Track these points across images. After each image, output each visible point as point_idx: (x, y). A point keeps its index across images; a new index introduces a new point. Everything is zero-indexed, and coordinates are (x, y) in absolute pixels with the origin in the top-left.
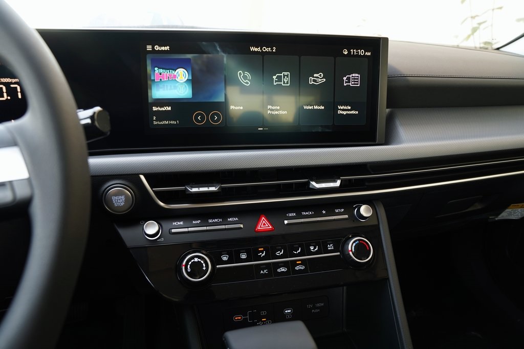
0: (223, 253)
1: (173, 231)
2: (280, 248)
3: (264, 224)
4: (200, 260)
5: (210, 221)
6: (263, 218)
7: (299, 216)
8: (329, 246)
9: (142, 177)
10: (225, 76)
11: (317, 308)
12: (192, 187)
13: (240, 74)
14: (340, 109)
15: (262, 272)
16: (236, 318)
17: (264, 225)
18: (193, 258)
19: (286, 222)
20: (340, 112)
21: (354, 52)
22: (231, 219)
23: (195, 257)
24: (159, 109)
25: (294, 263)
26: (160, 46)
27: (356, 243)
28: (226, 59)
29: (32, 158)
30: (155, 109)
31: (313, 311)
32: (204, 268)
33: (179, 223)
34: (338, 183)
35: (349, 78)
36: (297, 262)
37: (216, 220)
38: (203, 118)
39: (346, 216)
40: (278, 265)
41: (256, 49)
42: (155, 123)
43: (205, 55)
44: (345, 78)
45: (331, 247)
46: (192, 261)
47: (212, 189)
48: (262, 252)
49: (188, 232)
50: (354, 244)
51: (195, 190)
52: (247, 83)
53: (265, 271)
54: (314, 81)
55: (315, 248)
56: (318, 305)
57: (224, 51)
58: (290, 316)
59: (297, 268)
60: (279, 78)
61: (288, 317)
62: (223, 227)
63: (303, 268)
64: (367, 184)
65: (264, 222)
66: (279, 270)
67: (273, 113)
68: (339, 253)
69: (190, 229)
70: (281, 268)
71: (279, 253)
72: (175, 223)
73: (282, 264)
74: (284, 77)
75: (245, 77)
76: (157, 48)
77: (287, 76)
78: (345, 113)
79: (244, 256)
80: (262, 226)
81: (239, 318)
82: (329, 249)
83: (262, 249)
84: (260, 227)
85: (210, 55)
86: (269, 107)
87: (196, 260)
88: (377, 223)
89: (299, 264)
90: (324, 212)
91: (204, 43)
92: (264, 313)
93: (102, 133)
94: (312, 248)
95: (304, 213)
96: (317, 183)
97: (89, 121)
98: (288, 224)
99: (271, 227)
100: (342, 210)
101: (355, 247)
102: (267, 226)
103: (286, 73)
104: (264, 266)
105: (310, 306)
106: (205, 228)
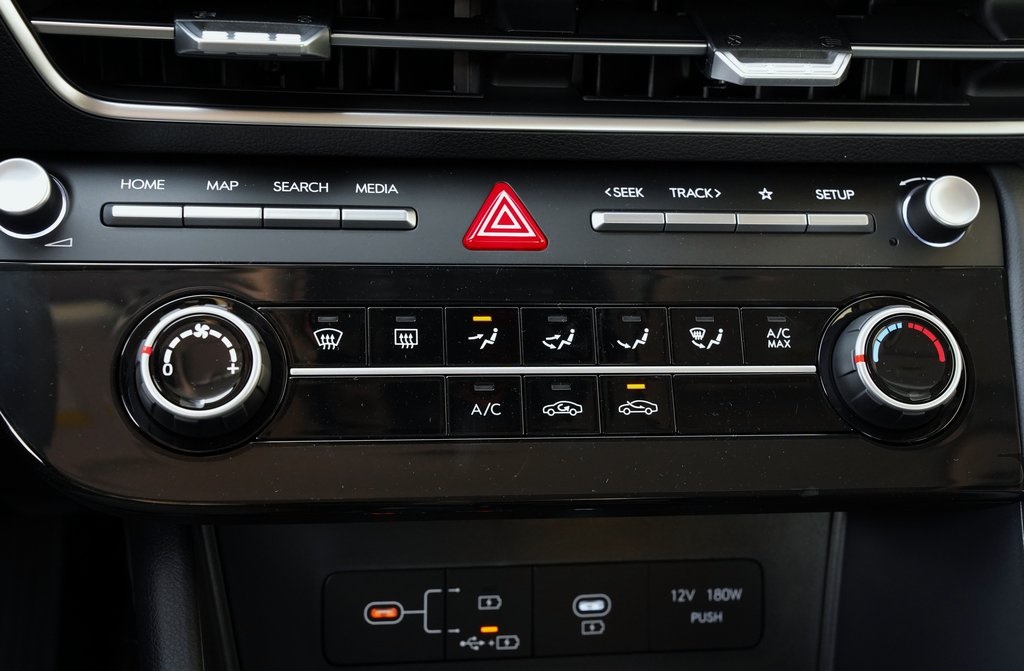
0: (322, 319)
1: (119, 211)
2: (563, 319)
3: (506, 220)
4: (217, 335)
5: (281, 187)
6: (504, 194)
7: (658, 200)
8: (771, 333)
11: (716, 606)
12: (202, 27)
15: (476, 409)
16: (378, 613)
18: (189, 322)
19: (598, 219)
22: (367, 188)
25: (615, 388)
27: (892, 328)
31: (695, 616)
32: (233, 369)
33: (146, 184)
34: (833, 69)
36: (630, 386)
37: (306, 186)
39: (861, 220)
45: (778, 339)
46: (185, 334)
47: (290, 40)
48: (486, 329)
49: (182, 223)
50: (883, 334)
51: (213, 38)
53: (491, 407)
55: (711, 335)
56: (719, 595)
58: (598, 627)
59: (626, 409)
61: (587, 628)
62: (332, 215)
63: (650, 410)
64: (971, 92)
65: (505, 209)
66: (548, 411)
68: (812, 369)
70: (560, 403)
71: (556, 343)
72: (131, 184)
73: (566, 387)
79: (406, 340)
80: (495, 225)
81: (390, 613)
82: (771, 344)
83: (488, 319)
84: (488, 229)
87: (202, 331)
88: (995, 260)
90: (766, 194)
92: (489, 602)
94: (697, 334)
95: (681, 192)
96: (742, 57)
98: (606, 229)
99: (531, 234)
100: (849, 194)
101: (883, 343)
102: (517, 226)
104: (490, 388)
105: (685, 595)
106: (254, 213)
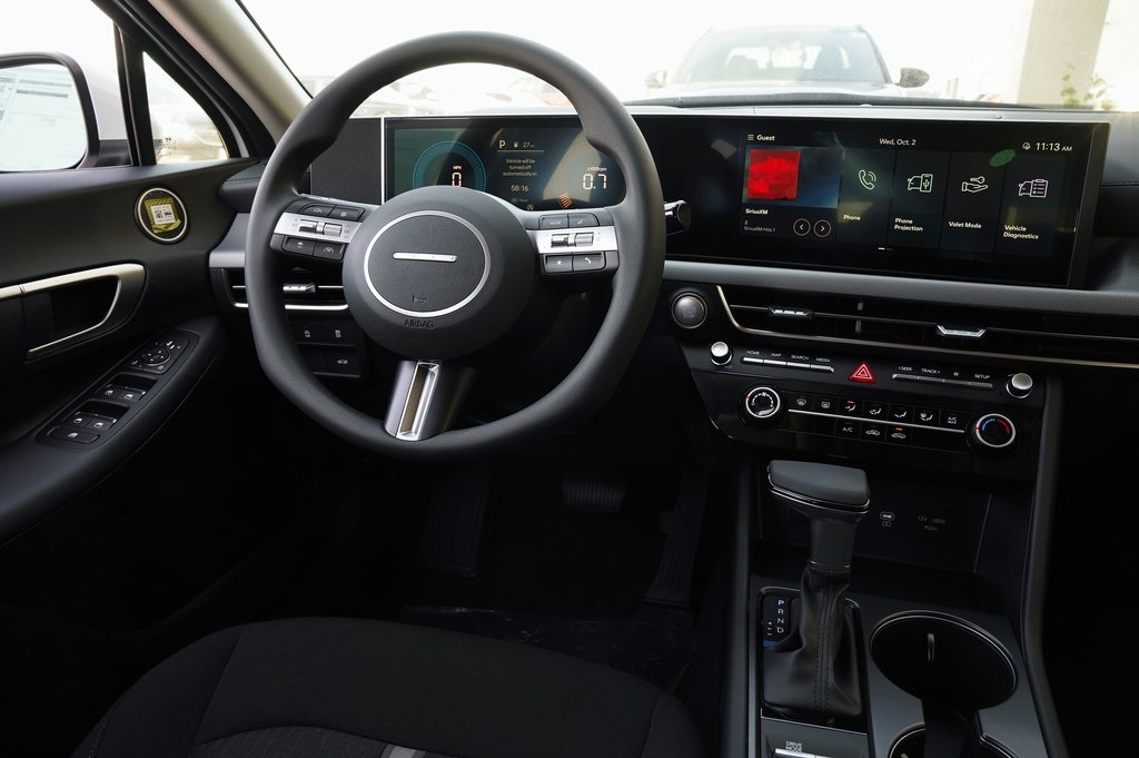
0: (800, 396)
1: (745, 359)
2: (878, 406)
4: (769, 396)
5: (793, 357)
6: (864, 365)
7: (917, 371)
8: (950, 418)
9: (719, 288)
10: (842, 176)
11: (935, 525)
12: (775, 308)
13: (862, 174)
14: (1008, 231)
15: (844, 429)
17: (863, 373)
18: (762, 391)
19: (895, 376)
20: (1006, 234)
21: (1041, 147)
22: (820, 360)
23: (765, 391)
24: (755, 212)
25: (893, 429)
26: (764, 136)
27: (991, 420)
28: (845, 154)
29: (624, 235)
30: (748, 211)
31: (926, 527)
32: (772, 405)
33: (754, 352)
35: (1027, 186)
36: (897, 429)
37: (801, 357)
38: (806, 228)
39: (991, 385)
40: (869, 426)
41: (887, 142)
42: (746, 228)
43: (818, 148)
44: (1021, 186)
45: (952, 420)
46: (759, 395)
47: (800, 314)
48: (851, 406)
49: (763, 364)
51: (779, 312)
52: (870, 186)
53: (849, 429)
54: (969, 187)
55: (928, 417)
56: (937, 521)
57: (844, 143)
58: (889, 524)
59: (895, 436)
60: (917, 183)
61: (885, 524)
62: (808, 366)
63: (903, 437)
65: (863, 369)
66: (868, 433)
67: (902, 228)
68: (962, 431)
69: (766, 361)
70: (872, 431)
71: (874, 412)
72: (751, 351)
73: (876, 427)
74: (924, 181)
75: (868, 179)
76: (760, 137)
77: (929, 180)
78: (1015, 236)
79: (826, 405)
80: (859, 374)
82: (949, 422)
83: (853, 402)
84: (857, 375)
85: (825, 149)
86: (897, 220)
87: (764, 394)
88: (1040, 405)
89: (899, 431)
90: (956, 374)
91: (819, 133)
93: (682, 227)
94: (923, 416)
95: (925, 370)
96: (946, 327)
97: (671, 213)
98: (897, 379)
99: (871, 378)
100: (987, 377)
101: (987, 424)
102: (866, 375)
103: (927, 175)
104: (850, 423)
105: (924, 519)
106: (784, 363)
